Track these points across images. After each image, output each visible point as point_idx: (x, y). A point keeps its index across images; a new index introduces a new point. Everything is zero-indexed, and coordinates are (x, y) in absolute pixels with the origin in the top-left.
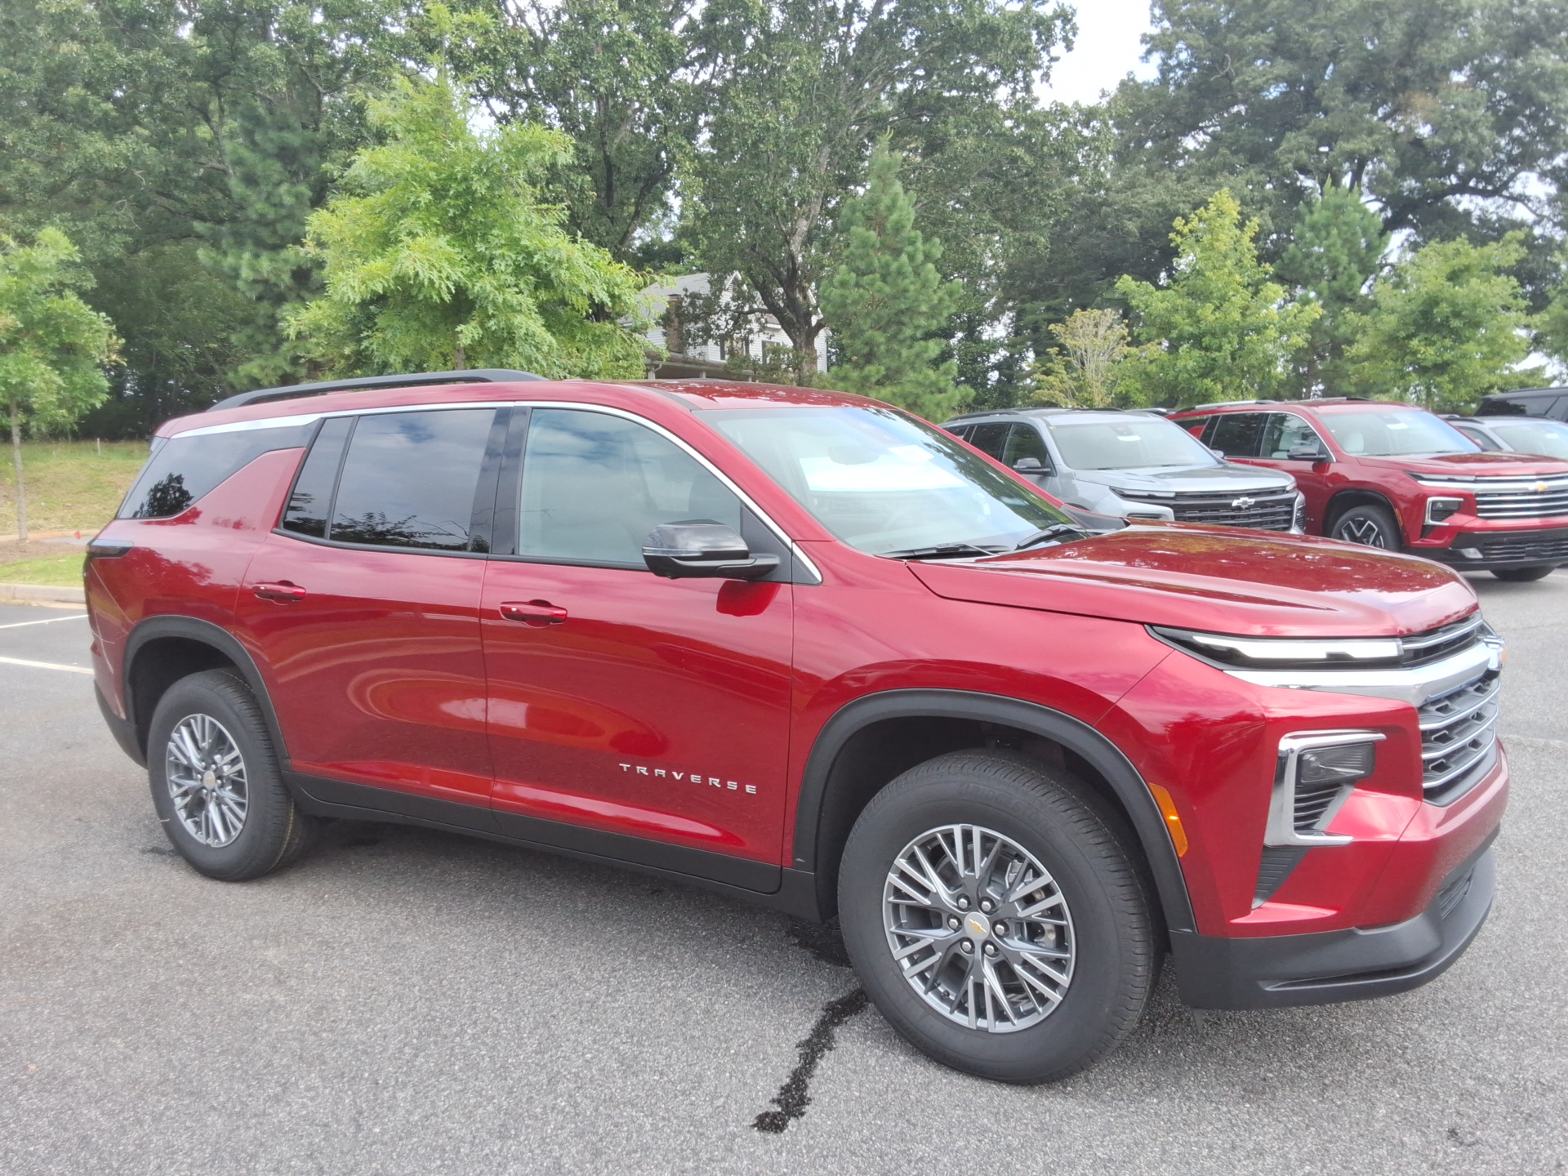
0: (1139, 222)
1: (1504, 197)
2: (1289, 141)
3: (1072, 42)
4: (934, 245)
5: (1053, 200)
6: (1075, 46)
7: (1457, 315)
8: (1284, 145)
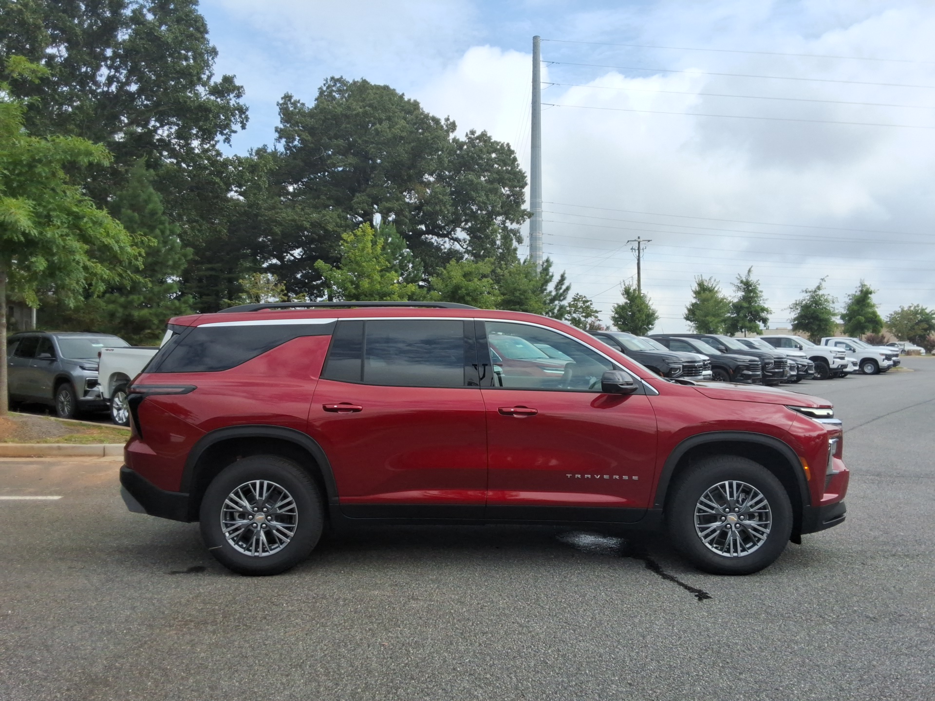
0: (280, 228)
1: (449, 238)
2: (358, 198)
3: (245, 124)
4: (176, 226)
5: (228, 208)
6: (247, 127)
7: (468, 294)
8: (355, 200)
